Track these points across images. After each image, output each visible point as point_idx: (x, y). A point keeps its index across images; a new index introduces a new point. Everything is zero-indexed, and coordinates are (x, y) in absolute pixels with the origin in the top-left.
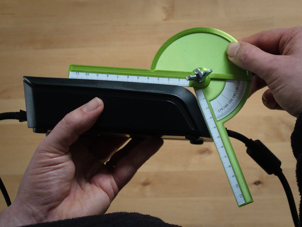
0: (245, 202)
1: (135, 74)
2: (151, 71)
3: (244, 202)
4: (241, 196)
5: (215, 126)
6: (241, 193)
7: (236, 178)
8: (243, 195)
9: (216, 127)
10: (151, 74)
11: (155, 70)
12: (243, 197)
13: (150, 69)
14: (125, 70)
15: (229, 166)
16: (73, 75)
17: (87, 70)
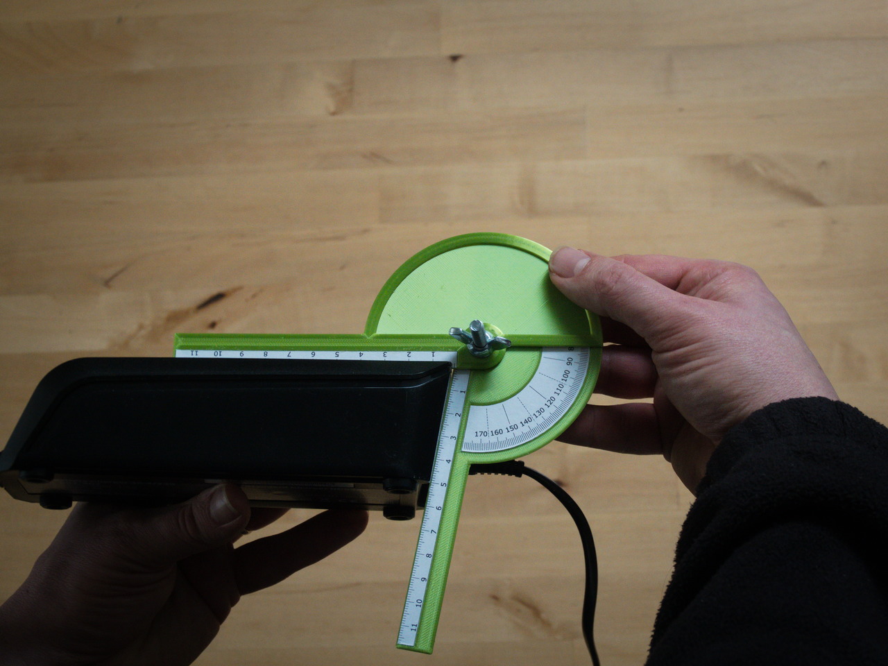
0: (415, 645)
1: (330, 347)
2: (366, 338)
3: (412, 644)
4: (414, 627)
5: (451, 460)
6: (417, 622)
7: (428, 586)
8: (419, 629)
9: (451, 462)
10: (367, 345)
11: (374, 334)
12: (418, 632)
13: (363, 333)
14: (306, 338)
15: (428, 556)
16: (180, 354)
17: (215, 344)
